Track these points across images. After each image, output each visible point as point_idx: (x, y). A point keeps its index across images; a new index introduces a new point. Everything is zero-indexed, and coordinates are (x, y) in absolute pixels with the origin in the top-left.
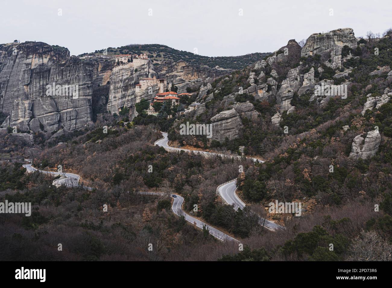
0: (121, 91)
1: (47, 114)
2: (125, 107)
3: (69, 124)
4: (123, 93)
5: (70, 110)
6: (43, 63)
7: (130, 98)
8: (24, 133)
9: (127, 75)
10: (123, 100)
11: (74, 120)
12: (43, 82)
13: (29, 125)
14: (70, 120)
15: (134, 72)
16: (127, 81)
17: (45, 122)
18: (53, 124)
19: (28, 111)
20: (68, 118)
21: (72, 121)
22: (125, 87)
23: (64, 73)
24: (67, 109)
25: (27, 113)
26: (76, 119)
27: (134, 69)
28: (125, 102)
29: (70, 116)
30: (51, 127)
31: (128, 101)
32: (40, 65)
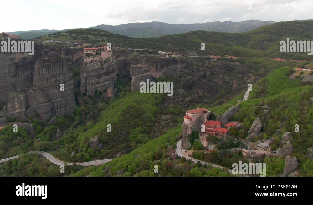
0: (95, 79)
1: (40, 105)
2: (98, 91)
3: (60, 111)
4: (97, 80)
5: (60, 99)
6: (24, 57)
7: (103, 84)
8: (25, 122)
9: (98, 65)
10: (97, 86)
11: (64, 108)
12: (27, 73)
13: (26, 115)
14: (61, 108)
15: (103, 63)
16: (99, 70)
17: (40, 111)
18: (47, 113)
19: (23, 103)
20: (58, 106)
21: (62, 108)
22: (98, 75)
23: (50, 68)
24: (57, 99)
25: (22, 105)
26: (65, 106)
27: (103, 60)
28: (99, 87)
29: (60, 105)
30: (45, 115)
31: (101, 86)
32: (22, 59)
